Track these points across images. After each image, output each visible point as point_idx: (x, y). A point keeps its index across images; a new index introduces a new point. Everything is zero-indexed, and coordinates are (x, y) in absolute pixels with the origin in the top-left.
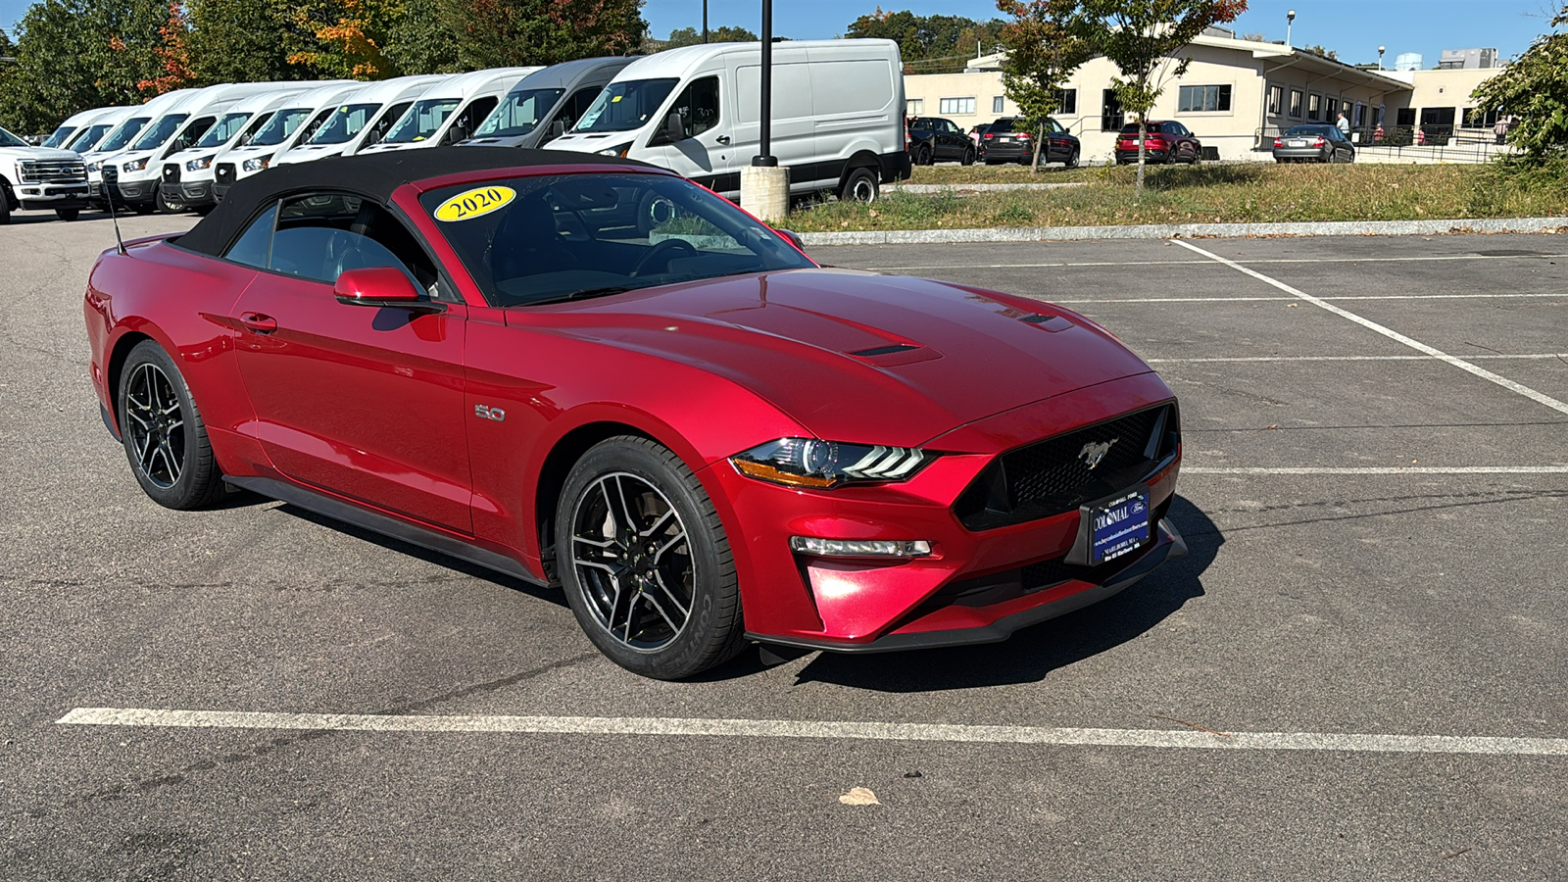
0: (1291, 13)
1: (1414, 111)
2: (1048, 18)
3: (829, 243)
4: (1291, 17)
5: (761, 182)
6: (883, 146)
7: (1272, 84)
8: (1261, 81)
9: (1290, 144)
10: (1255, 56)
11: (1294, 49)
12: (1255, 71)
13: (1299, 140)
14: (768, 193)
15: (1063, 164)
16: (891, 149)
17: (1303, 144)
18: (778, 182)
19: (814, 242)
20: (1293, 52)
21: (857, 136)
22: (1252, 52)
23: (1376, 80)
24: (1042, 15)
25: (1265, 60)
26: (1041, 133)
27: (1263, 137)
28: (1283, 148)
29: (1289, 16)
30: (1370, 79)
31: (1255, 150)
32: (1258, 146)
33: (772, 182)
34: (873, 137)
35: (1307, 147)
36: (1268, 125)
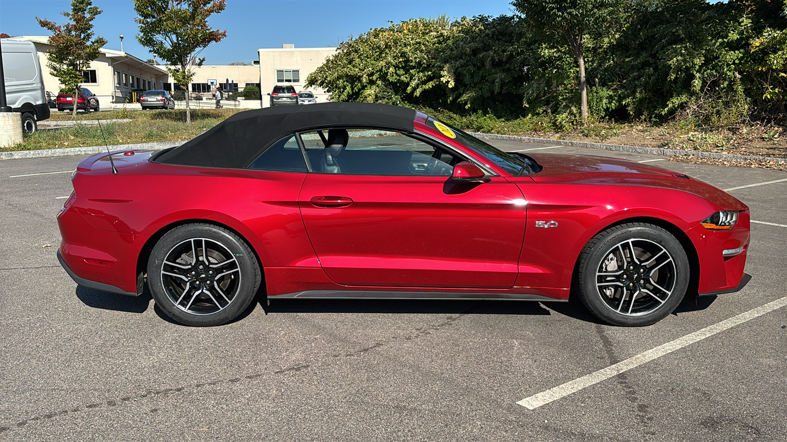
0: (122, 36)
1: (170, 84)
2: (73, 33)
3: (66, 154)
4: (122, 38)
5: (7, 121)
6: (36, 100)
7: (115, 70)
8: (111, 69)
9: (149, 100)
10: (107, 56)
11: (126, 53)
12: (107, 64)
13: (152, 98)
14: (12, 128)
15: (83, 111)
16: (40, 102)
17: (155, 100)
18: (17, 121)
19: (58, 154)
20: (126, 55)
21: (23, 95)
22: (105, 54)
23: (156, 70)
24: (70, 31)
25: (112, 58)
26: (77, 94)
27: (116, 96)
28: (145, 101)
29: (121, 37)
30: (153, 69)
31: (113, 102)
32: (114, 100)
33: (14, 121)
34: (30, 95)
35: (157, 101)
36: (116, 90)
